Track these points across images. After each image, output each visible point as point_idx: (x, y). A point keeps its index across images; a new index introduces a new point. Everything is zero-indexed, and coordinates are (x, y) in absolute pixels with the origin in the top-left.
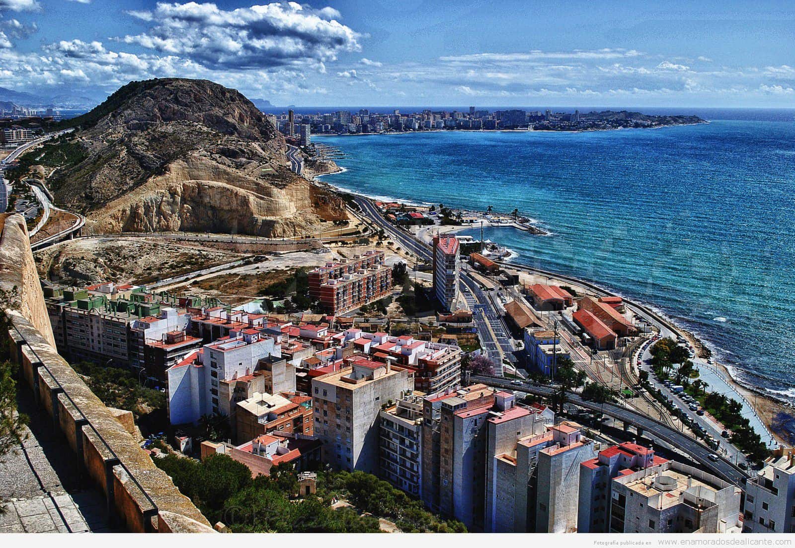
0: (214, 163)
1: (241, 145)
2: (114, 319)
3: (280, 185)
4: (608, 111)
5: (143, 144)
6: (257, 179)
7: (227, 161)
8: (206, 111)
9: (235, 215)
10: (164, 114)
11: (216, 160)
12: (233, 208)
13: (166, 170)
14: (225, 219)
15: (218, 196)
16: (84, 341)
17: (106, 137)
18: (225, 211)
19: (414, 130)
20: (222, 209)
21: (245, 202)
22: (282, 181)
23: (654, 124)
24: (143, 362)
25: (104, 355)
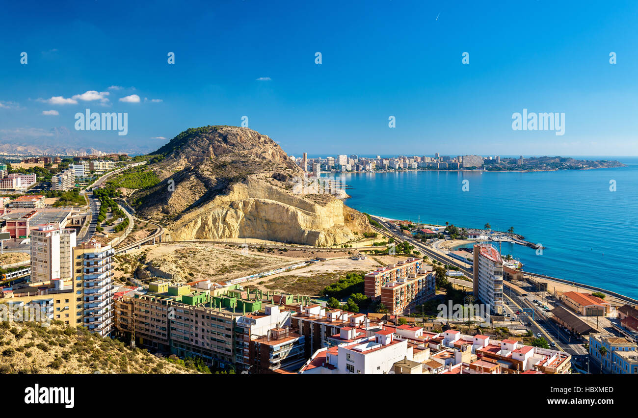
0: (268, 184)
1: (289, 171)
2: (220, 315)
3: (322, 203)
4: (545, 157)
5: (208, 170)
6: (303, 198)
7: (279, 184)
8: (248, 149)
9: (285, 227)
10: (217, 151)
11: (270, 182)
12: (284, 222)
13: (230, 190)
14: (277, 230)
15: (272, 211)
16: (188, 336)
17: (172, 168)
18: (278, 224)
19: (395, 169)
20: (275, 222)
21: (294, 216)
22: (322, 200)
23: (584, 166)
24: (248, 358)
25: (207, 350)
